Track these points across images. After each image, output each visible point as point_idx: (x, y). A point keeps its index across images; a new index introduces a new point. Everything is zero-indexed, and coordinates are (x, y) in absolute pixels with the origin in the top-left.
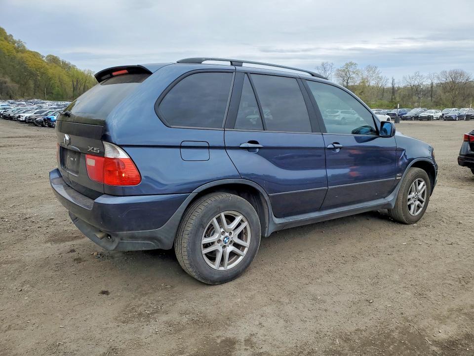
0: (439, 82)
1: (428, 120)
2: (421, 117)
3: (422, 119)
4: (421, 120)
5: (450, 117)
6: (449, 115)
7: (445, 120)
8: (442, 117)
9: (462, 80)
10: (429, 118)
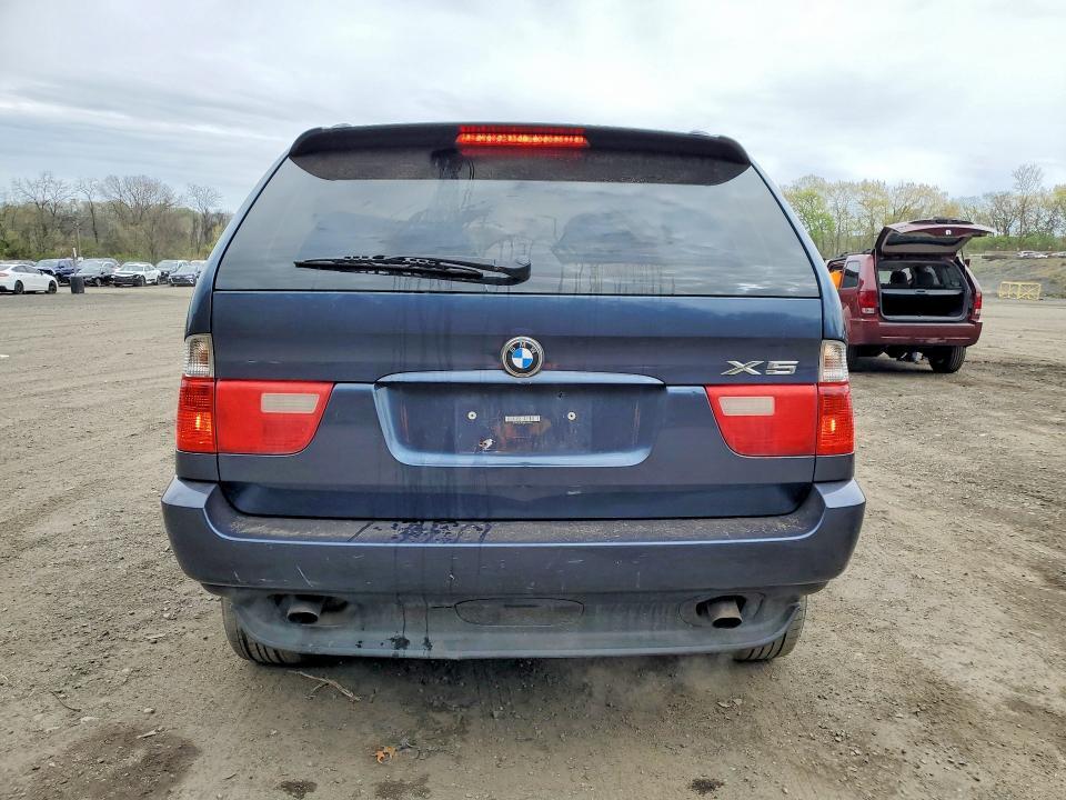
0: (105, 200)
1: (135, 285)
2: (117, 279)
3: (120, 282)
4: (117, 286)
5: (182, 278)
6: (178, 273)
7: (173, 285)
8: (163, 278)
9: (155, 200)
10: (136, 282)
